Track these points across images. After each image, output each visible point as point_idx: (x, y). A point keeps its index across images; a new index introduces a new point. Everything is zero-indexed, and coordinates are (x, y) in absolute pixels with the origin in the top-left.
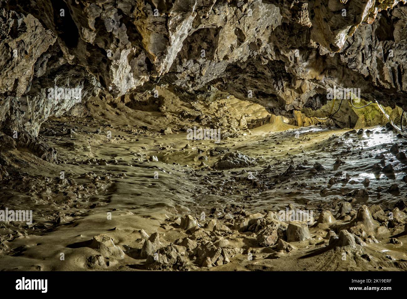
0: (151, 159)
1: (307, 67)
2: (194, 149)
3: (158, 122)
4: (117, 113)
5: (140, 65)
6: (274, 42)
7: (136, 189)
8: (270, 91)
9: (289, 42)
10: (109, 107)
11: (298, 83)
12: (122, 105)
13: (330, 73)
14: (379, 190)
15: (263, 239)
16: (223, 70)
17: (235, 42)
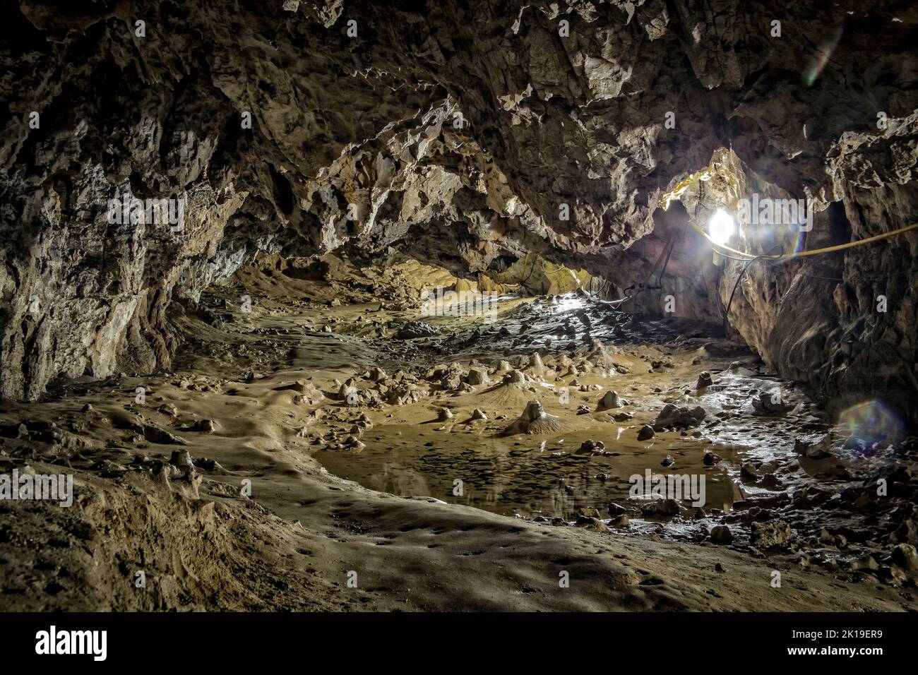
0: (324, 329)
1: (490, 228)
2: (368, 321)
3: (322, 292)
4: (273, 283)
5: (343, 228)
6: (457, 204)
7: (316, 354)
8: (455, 253)
9: (471, 204)
10: (263, 275)
11: (482, 245)
12: (278, 273)
13: (511, 235)
14: (558, 348)
15: (447, 383)
16: (406, 231)
17: (418, 204)
